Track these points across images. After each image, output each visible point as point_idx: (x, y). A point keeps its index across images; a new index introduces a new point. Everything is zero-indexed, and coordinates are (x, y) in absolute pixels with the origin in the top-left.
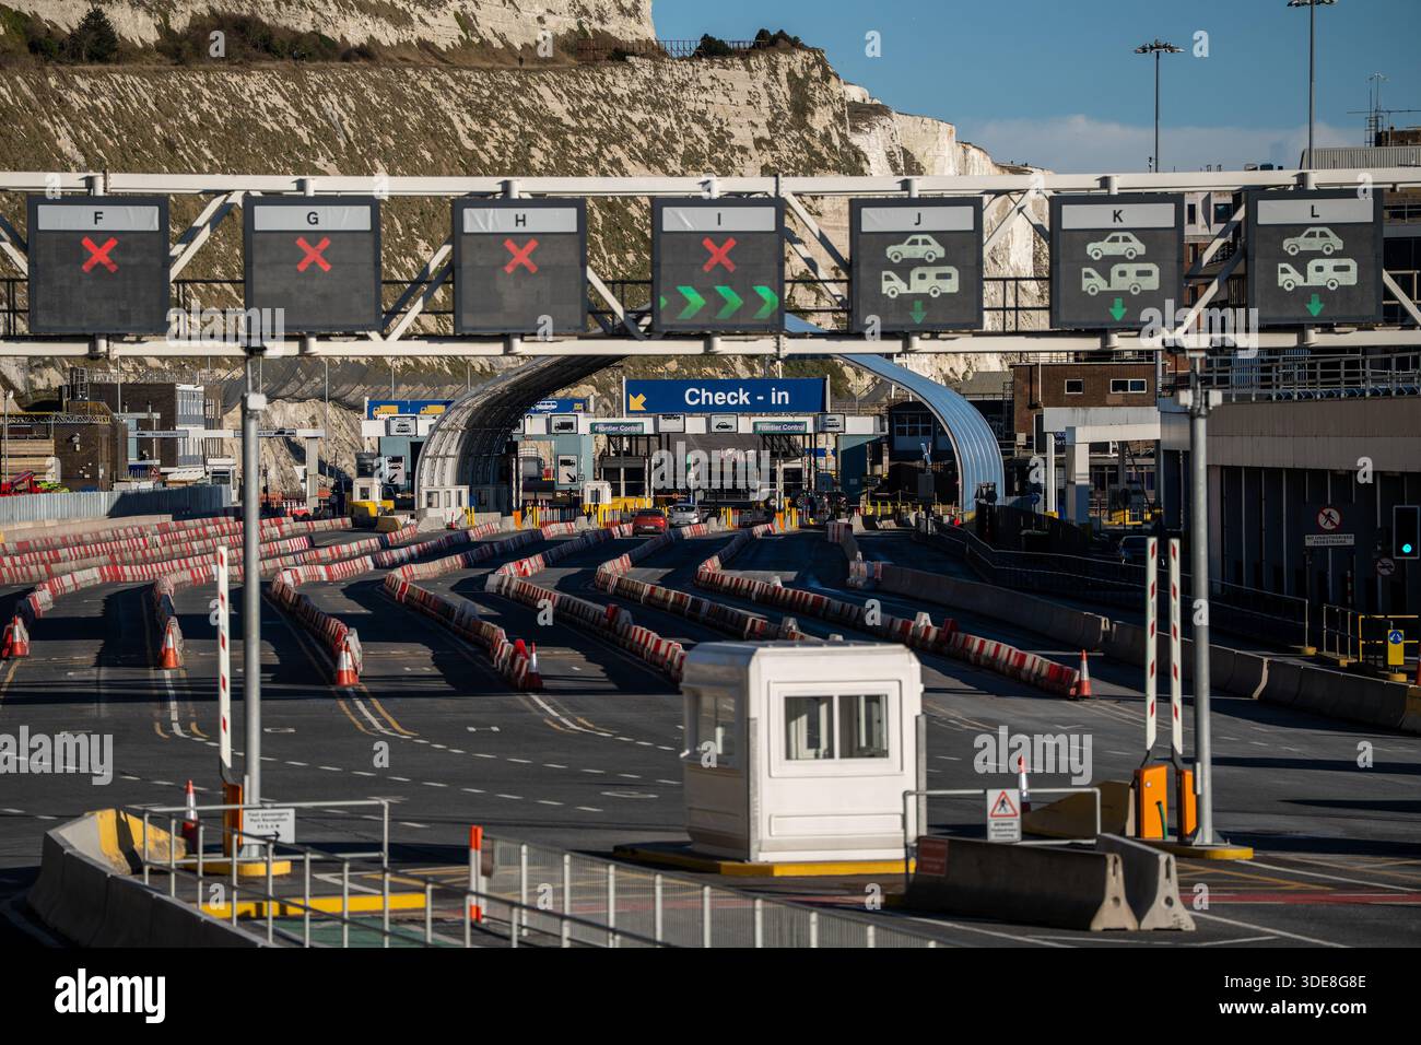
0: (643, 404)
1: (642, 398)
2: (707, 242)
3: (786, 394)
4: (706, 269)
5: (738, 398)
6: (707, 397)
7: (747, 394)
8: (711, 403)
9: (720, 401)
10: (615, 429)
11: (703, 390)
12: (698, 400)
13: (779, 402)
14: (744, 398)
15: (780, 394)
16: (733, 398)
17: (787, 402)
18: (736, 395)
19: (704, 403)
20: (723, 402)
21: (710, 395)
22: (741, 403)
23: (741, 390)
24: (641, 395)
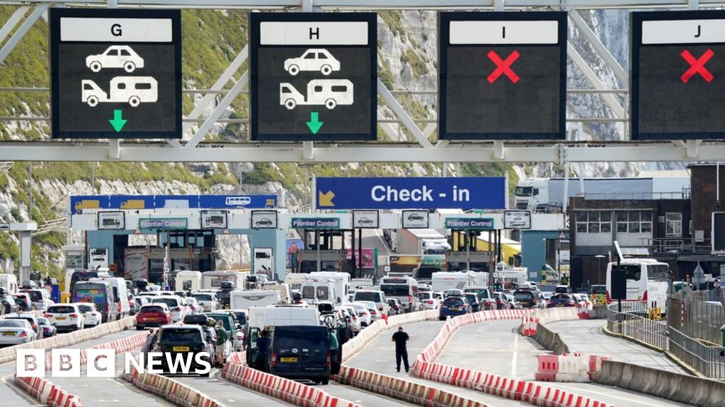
0: (332, 201)
1: (331, 195)
2: (492, 55)
3: (467, 191)
4: (491, 80)
5: (422, 195)
6: (392, 194)
7: (430, 191)
8: (396, 199)
9: (405, 197)
10: (312, 224)
11: (389, 187)
12: (383, 197)
13: (461, 199)
14: (427, 195)
15: (461, 192)
16: (417, 195)
17: (468, 199)
18: (420, 192)
19: (389, 199)
20: (407, 199)
21: (395, 192)
22: (425, 199)
23: (424, 188)
24: (330, 192)
